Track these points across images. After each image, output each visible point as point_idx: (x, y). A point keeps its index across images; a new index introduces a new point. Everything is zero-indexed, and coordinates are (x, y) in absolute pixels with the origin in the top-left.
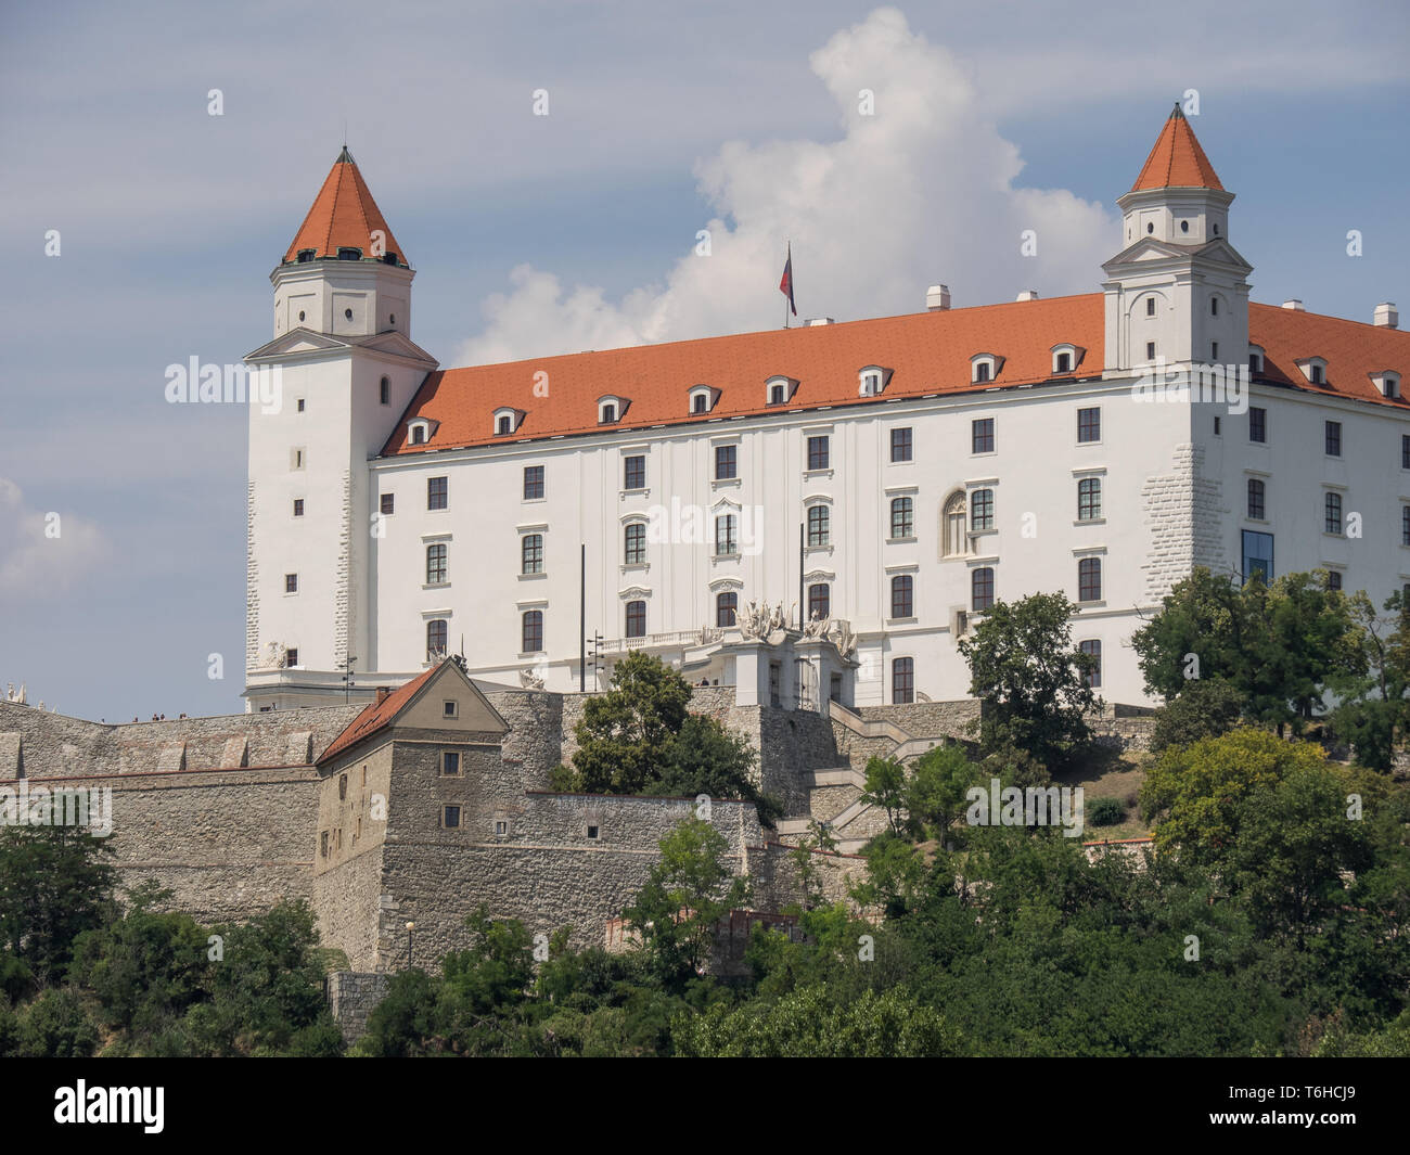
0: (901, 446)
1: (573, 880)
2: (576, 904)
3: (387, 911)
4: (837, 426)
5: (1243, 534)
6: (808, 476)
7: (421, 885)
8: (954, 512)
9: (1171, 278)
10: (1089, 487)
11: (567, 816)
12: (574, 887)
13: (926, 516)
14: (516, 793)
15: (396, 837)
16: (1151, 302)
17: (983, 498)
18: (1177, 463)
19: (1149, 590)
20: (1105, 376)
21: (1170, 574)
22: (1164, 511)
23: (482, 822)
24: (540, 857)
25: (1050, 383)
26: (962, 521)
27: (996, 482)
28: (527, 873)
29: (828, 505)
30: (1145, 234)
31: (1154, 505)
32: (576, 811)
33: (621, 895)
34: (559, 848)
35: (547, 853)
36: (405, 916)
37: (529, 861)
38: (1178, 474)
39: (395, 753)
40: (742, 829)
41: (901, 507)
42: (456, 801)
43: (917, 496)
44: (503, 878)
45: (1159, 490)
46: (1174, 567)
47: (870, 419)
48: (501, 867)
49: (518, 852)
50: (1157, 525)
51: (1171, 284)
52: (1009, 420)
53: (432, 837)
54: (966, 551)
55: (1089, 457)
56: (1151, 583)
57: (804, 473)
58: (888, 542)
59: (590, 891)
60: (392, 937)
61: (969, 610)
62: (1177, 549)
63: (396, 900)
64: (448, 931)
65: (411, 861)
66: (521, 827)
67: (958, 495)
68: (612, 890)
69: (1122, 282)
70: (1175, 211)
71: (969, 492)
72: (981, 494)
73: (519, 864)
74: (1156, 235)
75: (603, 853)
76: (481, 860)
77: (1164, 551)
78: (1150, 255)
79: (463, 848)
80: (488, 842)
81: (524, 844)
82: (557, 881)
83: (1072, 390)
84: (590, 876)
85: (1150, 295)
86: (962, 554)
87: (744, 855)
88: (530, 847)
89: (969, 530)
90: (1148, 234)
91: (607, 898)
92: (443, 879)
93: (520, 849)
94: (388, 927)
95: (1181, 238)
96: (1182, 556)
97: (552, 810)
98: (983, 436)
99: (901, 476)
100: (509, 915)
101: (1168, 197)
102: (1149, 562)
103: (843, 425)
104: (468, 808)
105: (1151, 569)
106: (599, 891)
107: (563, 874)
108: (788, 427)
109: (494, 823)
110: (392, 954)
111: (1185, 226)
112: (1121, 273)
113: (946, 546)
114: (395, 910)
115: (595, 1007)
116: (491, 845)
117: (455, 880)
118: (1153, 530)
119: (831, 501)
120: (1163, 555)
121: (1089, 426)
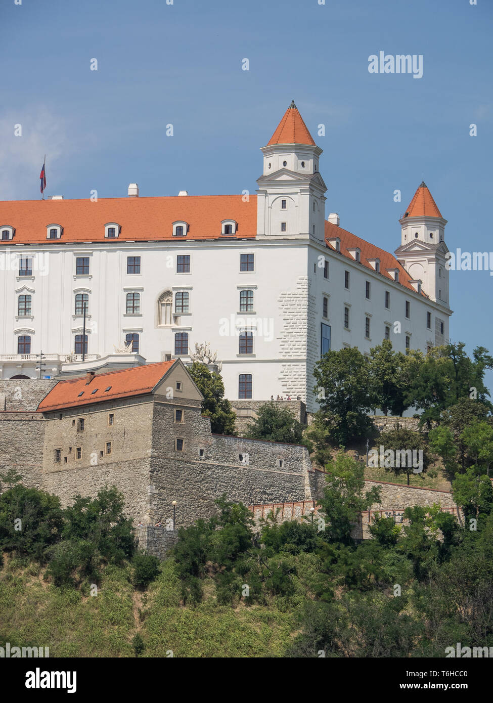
0: (134, 265)
1: (233, 483)
2: (235, 496)
3: (153, 494)
4: (95, 253)
5: (322, 326)
6: (77, 277)
7: (167, 481)
8: (164, 302)
9: (298, 190)
10: (246, 295)
11: (230, 448)
12: (234, 487)
13: (148, 303)
14: (208, 434)
15: (156, 454)
16: (284, 202)
17: (183, 296)
18: (299, 286)
19: (282, 351)
20: (257, 238)
21: (294, 343)
22: (291, 311)
23: (193, 449)
24: (219, 469)
25: (221, 239)
26: (169, 307)
27: (191, 288)
28: (213, 478)
29: (88, 294)
30: (282, 166)
31: (285, 307)
32: (233, 446)
33: (254, 493)
34: (227, 465)
35: (222, 468)
36: (161, 497)
37: (214, 471)
38: (300, 291)
39: (155, 408)
40: (304, 461)
41: (133, 298)
42: (182, 437)
43: (143, 292)
44: (203, 480)
45: (288, 299)
46: (297, 340)
47: (115, 251)
48: (202, 473)
49: (209, 466)
50: (287, 317)
51: (297, 193)
52: (199, 257)
53: (171, 455)
54: (171, 323)
55: (247, 279)
56: (283, 347)
57: (74, 276)
58: (125, 316)
59: (241, 489)
60: (155, 508)
61: (173, 354)
62: (298, 330)
63: (156, 488)
64: (180, 507)
65: (163, 467)
66: (210, 452)
67: (168, 293)
68: (250, 490)
69: (267, 190)
70: (299, 156)
71: (174, 293)
72: (181, 294)
73: (210, 472)
74: (288, 167)
75: (246, 469)
76: (193, 469)
77: (291, 330)
78: (284, 177)
79: (185, 462)
80: (196, 460)
81: (212, 462)
82: (226, 483)
83: (238, 244)
84: (240, 481)
85: (284, 198)
86: (168, 325)
87: (307, 475)
88: (215, 464)
89: (173, 312)
90: (283, 167)
91: (248, 493)
92: (177, 478)
93: (210, 465)
94: (154, 503)
95: (301, 170)
96: (301, 334)
97: (223, 445)
98: (183, 264)
99: (133, 281)
100: (206, 500)
101: (296, 149)
102: (282, 336)
103: (99, 252)
104: (187, 441)
105: (283, 340)
106: (245, 490)
107: (229, 480)
108: (65, 251)
109: (199, 450)
110: (156, 518)
111: (303, 164)
112: (268, 185)
113: (159, 319)
114: (156, 494)
115: (298, 552)
116: (197, 461)
117: (182, 479)
118: (284, 320)
119: (90, 292)
120: (289, 333)
121: (247, 263)
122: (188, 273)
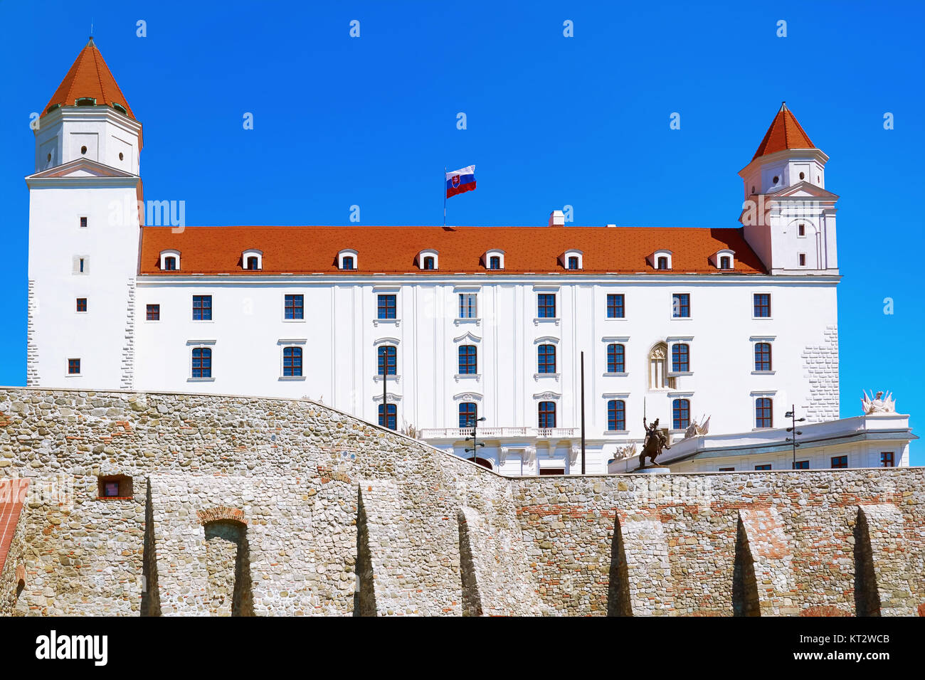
0: (616, 306)
4: (563, 287)
6: (539, 321)
10: (762, 348)
13: (636, 358)
16: (802, 227)
17: (682, 349)
18: (827, 337)
20: (774, 272)
21: (823, 413)
22: (819, 370)
26: (662, 365)
27: (692, 339)
29: (556, 344)
31: (811, 365)
38: (829, 345)
41: (616, 350)
43: (629, 343)
45: (815, 355)
46: (827, 409)
50: (813, 379)
51: (818, 215)
52: (701, 296)
55: (762, 328)
56: (810, 418)
57: (535, 320)
58: (605, 375)
62: (829, 397)
67: (662, 345)
70: (816, 167)
71: (670, 344)
72: (681, 346)
74: (806, 180)
77: (819, 397)
78: (801, 193)
83: (751, 280)
85: (802, 222)
86: (660, 389)
89: (669, 371)
90: (800, 180)
96: (834, 401)
98: (680, 306)
99: (616, 328)
101: (815, 157)
102: (808, 403)
103: (569, 286)
105: (810, 409)
108: (523, 285)
111: (818, 178)
113: (650, 381)
118: (810, 382)
119: (558, 342)
120: (817, 400)
121: (762, 306)
122: (688, 318)
